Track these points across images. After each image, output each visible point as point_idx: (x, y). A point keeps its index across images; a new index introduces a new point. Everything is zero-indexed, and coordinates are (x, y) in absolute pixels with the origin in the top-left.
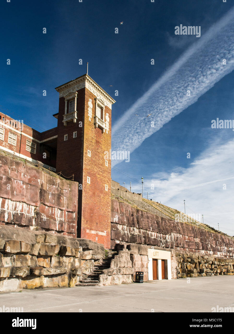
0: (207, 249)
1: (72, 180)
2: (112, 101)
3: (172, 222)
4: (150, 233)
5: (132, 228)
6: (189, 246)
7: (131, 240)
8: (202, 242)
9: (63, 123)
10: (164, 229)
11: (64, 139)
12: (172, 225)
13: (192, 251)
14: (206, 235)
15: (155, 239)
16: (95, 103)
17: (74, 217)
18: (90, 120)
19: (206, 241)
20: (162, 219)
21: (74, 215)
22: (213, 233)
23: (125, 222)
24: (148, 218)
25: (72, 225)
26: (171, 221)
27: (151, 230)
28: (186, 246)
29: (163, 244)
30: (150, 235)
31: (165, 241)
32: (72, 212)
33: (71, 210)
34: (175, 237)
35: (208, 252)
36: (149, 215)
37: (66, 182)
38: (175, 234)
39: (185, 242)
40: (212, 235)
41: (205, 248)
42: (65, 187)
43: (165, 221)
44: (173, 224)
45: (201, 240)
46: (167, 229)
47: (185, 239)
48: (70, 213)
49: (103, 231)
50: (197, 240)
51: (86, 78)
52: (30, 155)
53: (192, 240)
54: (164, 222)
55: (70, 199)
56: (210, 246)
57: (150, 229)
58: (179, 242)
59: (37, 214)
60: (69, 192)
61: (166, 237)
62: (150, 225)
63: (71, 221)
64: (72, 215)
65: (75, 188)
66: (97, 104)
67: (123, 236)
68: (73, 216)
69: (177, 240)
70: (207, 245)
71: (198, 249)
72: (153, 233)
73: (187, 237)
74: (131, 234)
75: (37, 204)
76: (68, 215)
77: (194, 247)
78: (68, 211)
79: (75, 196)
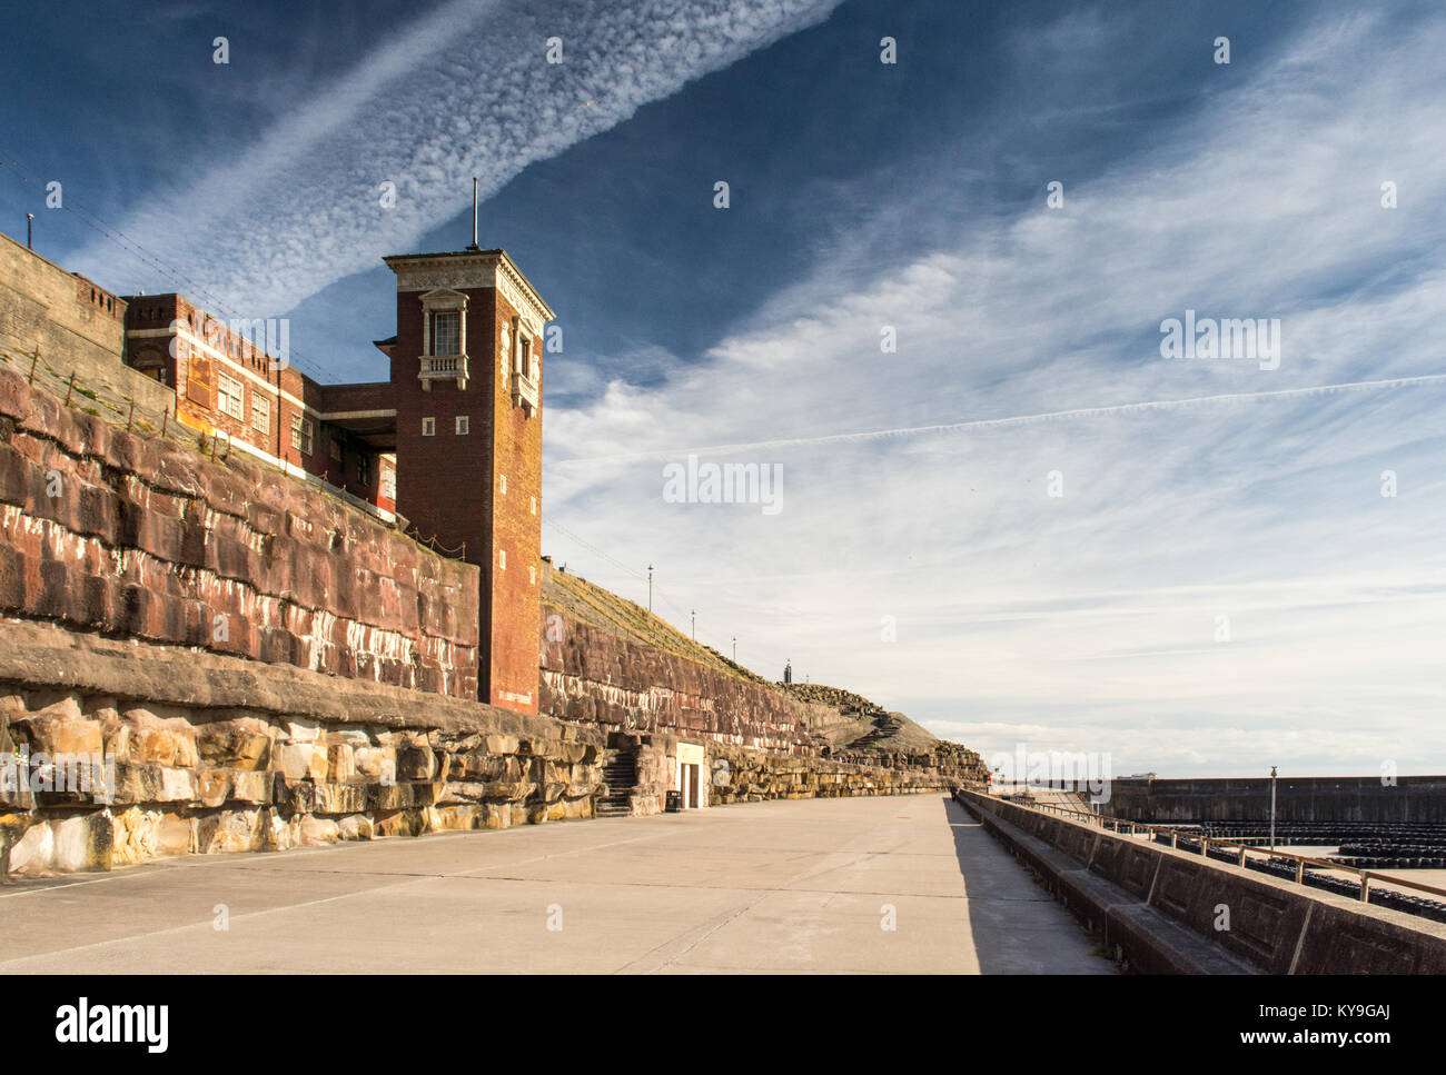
0: (729, 731)
1: (461, 560)
2: (548, 315)
3: (652, 655)
4: (605, 689)
5: (571, 679)
6: (689, 721)
7: (569, 712)
8: (718, 711)
9: (420, 383)
10: (634, 677)
11: (421, 429)
12: (654, 663)
13: (695, 736)
14: (728, 690)
15: (616, 706)
16: (514, 332)
17: (472, 658)
18: (504, 386)
19: (728, 708)
20: (630, 647)
21: (472, 655)
22: (746, 684)
23: (560, 664)
24: (600, 646)
25: (469, 680)
26: (650, 652)
27: (609, 682)
28: (683, 723)
29: (632, 720)
30: (605, 694)
31: (636, 709)
32: (468, 647)
33: (466, 643)
34: (658, 699)
35: (732, 737)
36: (604, 639)
37: (450, 565)
38: (659, 691)
39: (681, 713)
40: (744, 688)
41: (725, 727)
42: (449, 581)
43: (638, 654)
44: (656, 662)
45: (717, 704)
46: (642, 678)
47: (680, 704)
48: (462, 649)
49: (525, 694)
50: (708, 705)
51: (501, 260)
52: (301, 460)
53: (697, 706)
54: (634, 656)
55: (464, 613)
56: (736, 720)
57: (606, 679)
58: (669, 713)
59: (415, 658)
60: (458, 593)
61: (637, 700)
62: (607, 667)
63: (466, 671)
64: (467, 653)
65: (473, 582)
66: (518, 334)
67: (555, 701)
68: (468, 657)
69: (663, 708)
70: (731, 718)
71: (709, 731)
72: (612, 690)
73: (685, 697)
74: (570, 696)
75: (415, 634)
76: (458, 655)
77: (700, 725)
78: (458, 645)
79: (473, 604)
